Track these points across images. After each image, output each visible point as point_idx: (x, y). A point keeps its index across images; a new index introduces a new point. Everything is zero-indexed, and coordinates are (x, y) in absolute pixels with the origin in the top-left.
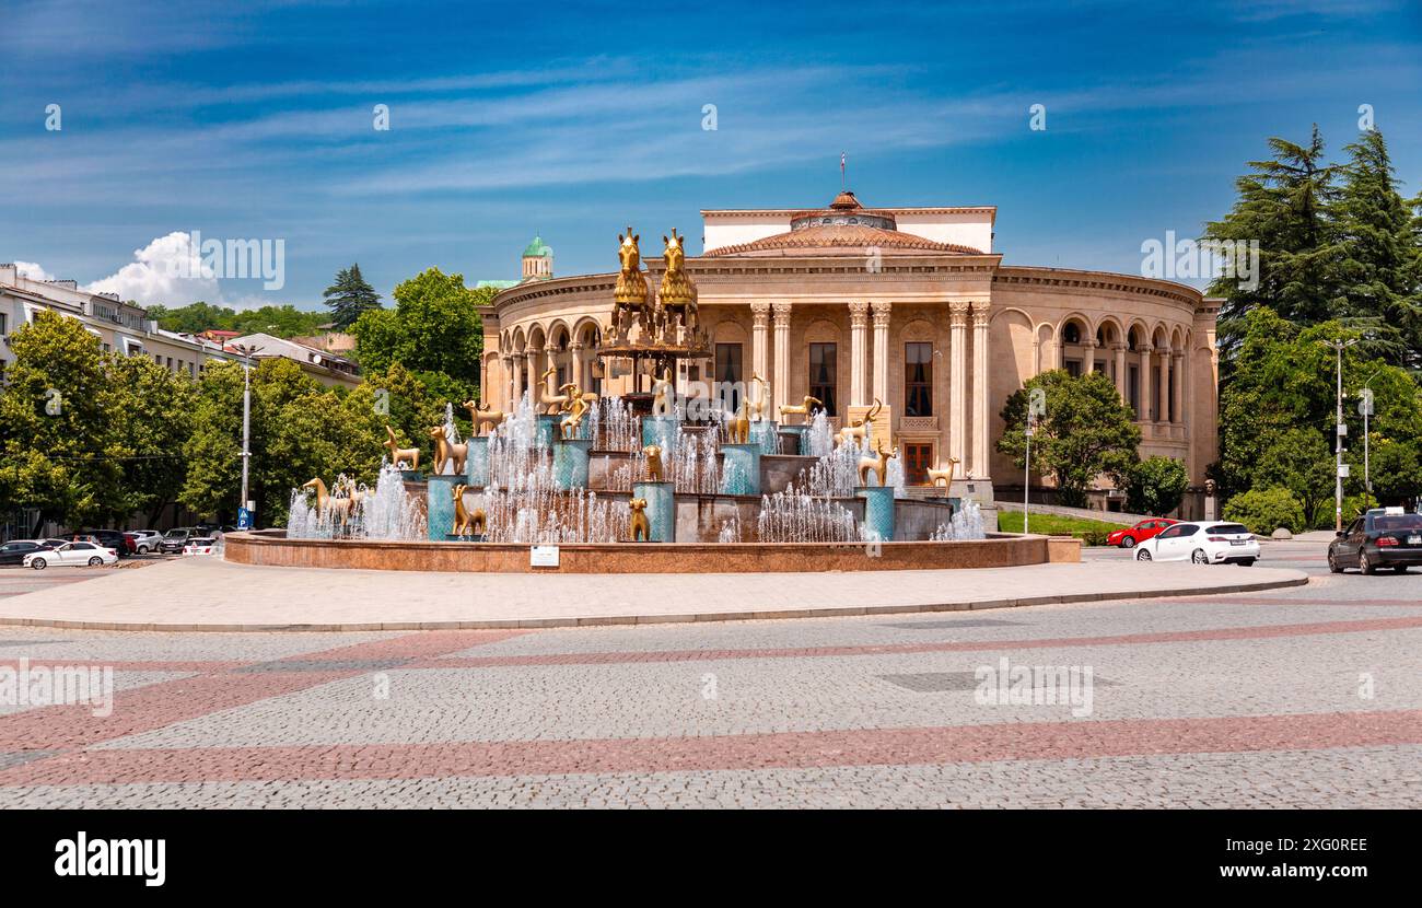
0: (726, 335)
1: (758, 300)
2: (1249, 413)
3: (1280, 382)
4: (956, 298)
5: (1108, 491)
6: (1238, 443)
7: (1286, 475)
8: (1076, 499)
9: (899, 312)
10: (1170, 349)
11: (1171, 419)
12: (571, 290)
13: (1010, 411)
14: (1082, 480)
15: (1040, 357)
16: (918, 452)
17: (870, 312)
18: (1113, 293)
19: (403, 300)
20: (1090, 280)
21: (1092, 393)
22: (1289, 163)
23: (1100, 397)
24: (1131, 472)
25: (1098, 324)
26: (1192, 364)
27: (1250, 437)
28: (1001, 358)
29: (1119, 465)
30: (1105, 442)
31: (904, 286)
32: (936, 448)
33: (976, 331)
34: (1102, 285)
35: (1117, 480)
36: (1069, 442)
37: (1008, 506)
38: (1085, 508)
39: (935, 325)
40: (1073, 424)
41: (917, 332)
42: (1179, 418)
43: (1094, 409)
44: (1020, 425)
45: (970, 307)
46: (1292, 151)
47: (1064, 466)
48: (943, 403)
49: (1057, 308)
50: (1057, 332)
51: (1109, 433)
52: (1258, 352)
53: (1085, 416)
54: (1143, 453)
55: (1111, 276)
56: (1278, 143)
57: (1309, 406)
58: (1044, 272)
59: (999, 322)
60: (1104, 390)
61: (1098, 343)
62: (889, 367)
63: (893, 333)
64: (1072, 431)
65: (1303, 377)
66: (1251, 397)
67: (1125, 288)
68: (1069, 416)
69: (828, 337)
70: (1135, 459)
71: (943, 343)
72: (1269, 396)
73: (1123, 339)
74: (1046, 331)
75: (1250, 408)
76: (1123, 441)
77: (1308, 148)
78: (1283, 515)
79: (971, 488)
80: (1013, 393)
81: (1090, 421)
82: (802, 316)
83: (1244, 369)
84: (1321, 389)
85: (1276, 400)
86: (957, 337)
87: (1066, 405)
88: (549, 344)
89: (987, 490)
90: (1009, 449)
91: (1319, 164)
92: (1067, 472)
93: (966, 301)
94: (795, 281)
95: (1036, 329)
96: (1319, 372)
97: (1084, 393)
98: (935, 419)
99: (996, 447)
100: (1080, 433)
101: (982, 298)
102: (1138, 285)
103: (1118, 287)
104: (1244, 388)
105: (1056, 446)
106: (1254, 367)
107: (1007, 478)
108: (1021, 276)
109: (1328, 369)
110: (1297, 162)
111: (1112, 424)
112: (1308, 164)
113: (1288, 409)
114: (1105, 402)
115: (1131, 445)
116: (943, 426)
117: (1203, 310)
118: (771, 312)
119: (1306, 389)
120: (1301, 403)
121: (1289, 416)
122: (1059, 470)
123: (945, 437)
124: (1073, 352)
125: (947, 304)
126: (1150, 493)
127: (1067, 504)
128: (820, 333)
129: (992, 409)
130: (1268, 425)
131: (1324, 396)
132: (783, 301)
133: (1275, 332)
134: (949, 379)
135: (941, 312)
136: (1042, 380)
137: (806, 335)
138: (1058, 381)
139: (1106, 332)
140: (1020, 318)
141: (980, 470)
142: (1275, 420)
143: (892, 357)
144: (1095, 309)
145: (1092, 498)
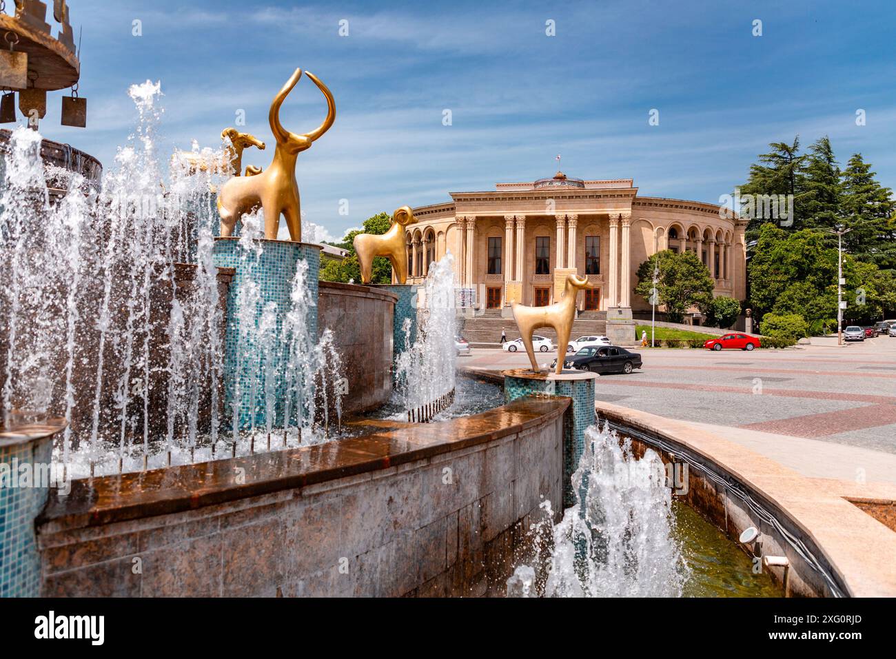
0: (494, 233)
1: (508, 214)
2: (763, 275)
3: (781, 259)
4: (612, 211)
5: (693, 314)
6: (757, 290)
7: (794, 307)
8: (677, 318)
9: (582, 220)
10: (724, 242)
11: (725, 277)
12: (422, 213)
13: (642, 272)
14: (681, 308)
15: (657, 244)
16: (592, 292)
17: (567, 219)
18: (696, 212)
19: (367, 226)
20: (684, 205)
21: (687, 262)
22: (781, 154)
23: (691, 264)
24: (709, 304)
25: (688, 228)
26: (734, 251)
27: (764, 287)
28: (637, 244)
29: (702, 301)
30: (695, 289)
31: (585, 205)
32: (601, 291)
33: (623, 229)
34: (690, 208)
35: (700, 309)
36: (674, 288)
37: (641, 322)
38: (682, 323)
39: (602, 227)
40: (676, 279)
41: (592, 231)
42: (728, 277)
43: (688, 270)
44: (646, 279)
45: (620, 216)
46: (784, 147)
47: (671, 301)
48: (605, 267)
49: (666, 219)
50: (666, 232)
51: (698, 283)
52: (768, 245)
53: (683, 274)
54: (715, 294)
55: (695, 203)
56: (775, 145)
57: (797, 271)
58: (661, 200)
59: (636, 226)
60: (694, 260)
61: (688, 238)
62: (576, 249)
63: (579, 231)
64: (677, 282)
65: (794, 257)
66: (765, 267)
67: (702, 210)
68: (674, 275)
69: (545, 234)
70: (710, 298)
71: (605, 236)
72: (774, 266)
73: (701, 236)
74: (661, 230)
75: (764, 273)
76: (705, 288)
77: (791, 146)
78: (799, 329)
79: (620, 312)
80: (643, 263)
81: (686, 277)
82: (531, 222)
83: (760, 254)
84: (804, 263)
85: (778, 269)
86: (613, 232)
87: (672, 268)
88: (413, 240)
89: (629, 313)
90: (642, 292)
91: (796, 154)
92: (672, 304)
93: (618, 213)
94: (528, 204)
95: (655, 230)
96: (803, 254)
97: (683, 262)
98: (601, 276)
99: (634, 291)
100: (680, 283)
101: (627, 211)
102: (709, 208)
103: (698, 209)
104: (761, 263)
105: (667, 290)
106: (766, 253)
107: (639, 307)
108: (647, 202)
109: (807, 253)
110: (784, 154)
111: (698, 278)
112: (790, 155)
113: (785, 273)
114: (695, 267)
115: (709, 289)
116: (605, 280)
117: (738, 225)
118: (515, 219)
119: (796, 263)
120: (793, 270)
121: (787, 277)
122: (668, 303)
123: (606, 285)
124: (674, 243)
125: (608, 215)
126: (719, 316)
127: (673, 321)
128: (541, 232)
129: (631, 271)
130: (774, 281)
131: (805, 266)
132: (521, 214)
133: (776, 235)
134: (609, 255)
135: (604, 220)
136: (659, 255)
137: (534, 233)
138: (667, 256)
139: (693, 232)
140: (647, 224)
141: (625, 302)
142: (779, 279)
143: (578, 243)
144: (686, 220)
145: (686, 318)
